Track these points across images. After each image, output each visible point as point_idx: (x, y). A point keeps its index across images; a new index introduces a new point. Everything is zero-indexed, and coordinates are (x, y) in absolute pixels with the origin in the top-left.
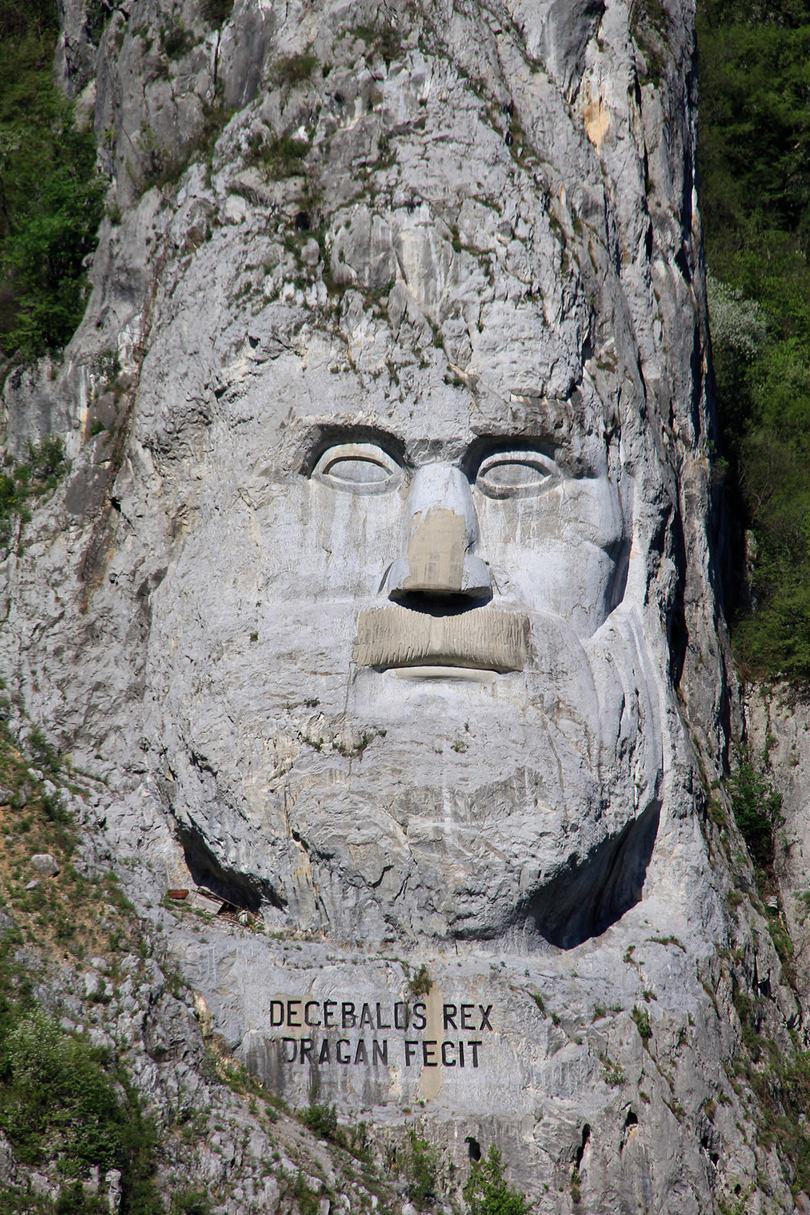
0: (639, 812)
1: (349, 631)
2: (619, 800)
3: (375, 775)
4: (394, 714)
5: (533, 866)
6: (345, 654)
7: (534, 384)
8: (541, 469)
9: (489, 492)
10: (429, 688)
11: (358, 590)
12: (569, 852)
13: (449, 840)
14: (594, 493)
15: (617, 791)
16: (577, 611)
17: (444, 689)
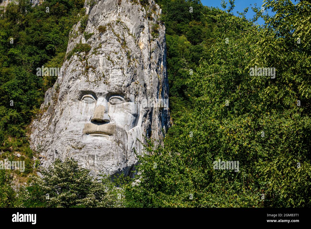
0: (135, 163)
1: (83, 127)
2: (131, 160)
3: (84, 153)
4: (88, 142)
5: (111, 170)
6: (81, 131)
7: (120, 84)
8: (121, 100)
9: (111, 103)
10: (96, 138)
11: (86, 120)
12: (118, 168)
13: (96, 165)
14: (131, 105)
15: (130, 158)
16: (126, 125)
17: (99, 138)
